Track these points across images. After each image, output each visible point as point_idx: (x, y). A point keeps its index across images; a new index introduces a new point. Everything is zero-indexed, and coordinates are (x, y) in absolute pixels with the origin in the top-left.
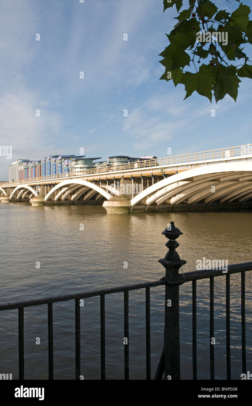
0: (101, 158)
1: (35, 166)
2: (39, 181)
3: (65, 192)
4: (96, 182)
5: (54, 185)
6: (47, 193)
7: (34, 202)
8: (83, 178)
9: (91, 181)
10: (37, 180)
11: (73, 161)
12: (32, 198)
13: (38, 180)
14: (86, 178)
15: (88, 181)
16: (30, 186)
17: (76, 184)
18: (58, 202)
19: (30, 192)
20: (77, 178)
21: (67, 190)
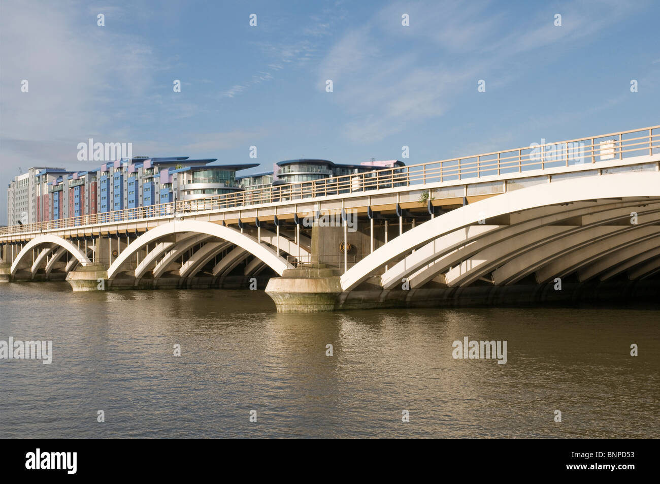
0: (257, 165)
1: (80, 186)
2: (91, 225)
3: (162, 255)
4: (248, 228)
5: (133, 236)
6: (115, 256)
7: (77, 282)
8: (213, 218)
9: (232, 226)
10: (87, 222)
11: (183, 173)
12: (72, 271)
13: (89, 224)
14: (221, 218)
15: (224, 225)
16: (67, 239)
17: (192, 234)
18: (144, 280)
19: (66, 253)
20: (195, 216)
21: (168, 250)
